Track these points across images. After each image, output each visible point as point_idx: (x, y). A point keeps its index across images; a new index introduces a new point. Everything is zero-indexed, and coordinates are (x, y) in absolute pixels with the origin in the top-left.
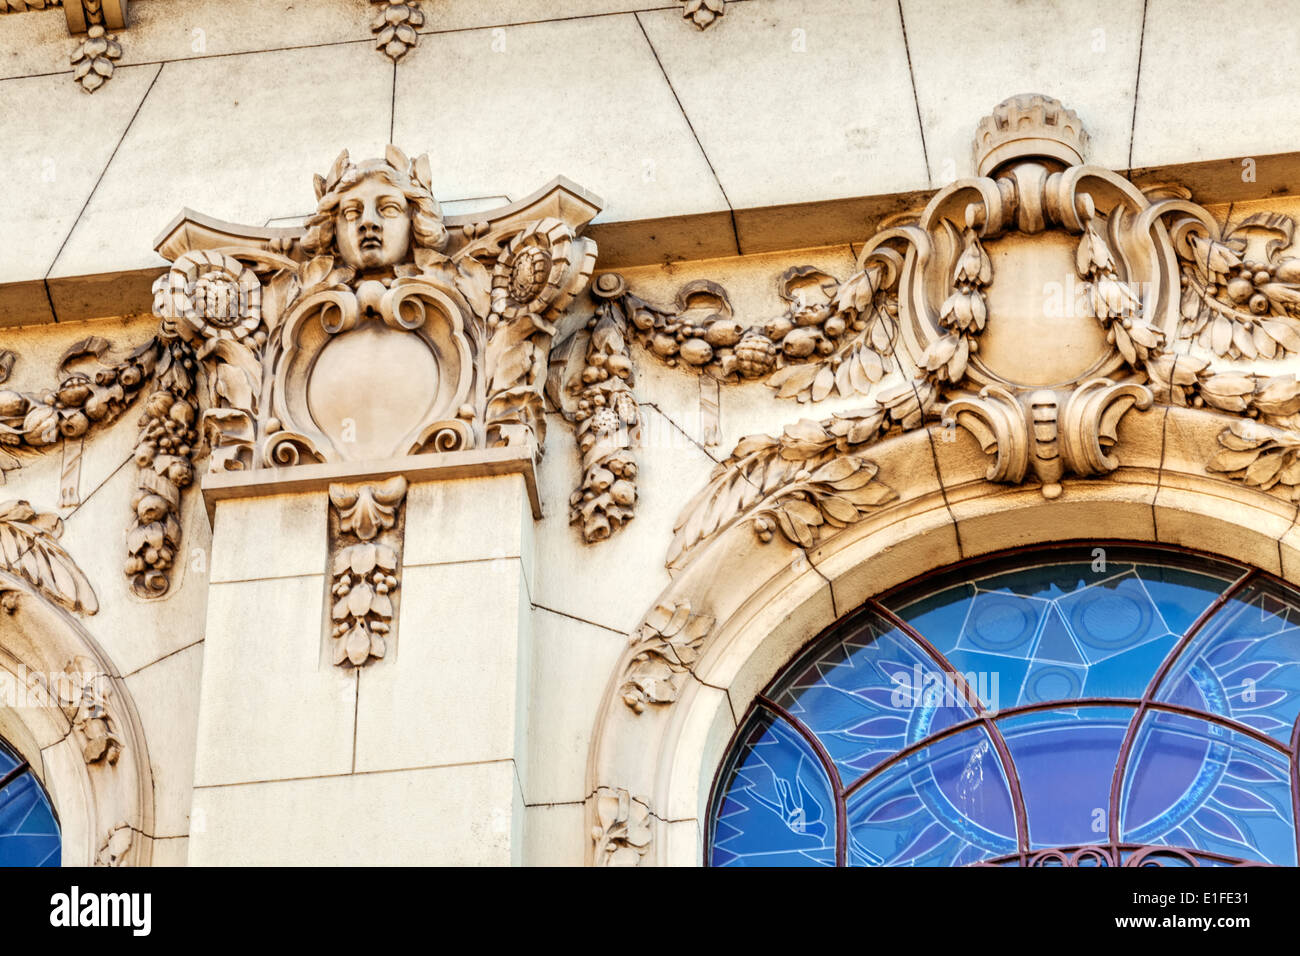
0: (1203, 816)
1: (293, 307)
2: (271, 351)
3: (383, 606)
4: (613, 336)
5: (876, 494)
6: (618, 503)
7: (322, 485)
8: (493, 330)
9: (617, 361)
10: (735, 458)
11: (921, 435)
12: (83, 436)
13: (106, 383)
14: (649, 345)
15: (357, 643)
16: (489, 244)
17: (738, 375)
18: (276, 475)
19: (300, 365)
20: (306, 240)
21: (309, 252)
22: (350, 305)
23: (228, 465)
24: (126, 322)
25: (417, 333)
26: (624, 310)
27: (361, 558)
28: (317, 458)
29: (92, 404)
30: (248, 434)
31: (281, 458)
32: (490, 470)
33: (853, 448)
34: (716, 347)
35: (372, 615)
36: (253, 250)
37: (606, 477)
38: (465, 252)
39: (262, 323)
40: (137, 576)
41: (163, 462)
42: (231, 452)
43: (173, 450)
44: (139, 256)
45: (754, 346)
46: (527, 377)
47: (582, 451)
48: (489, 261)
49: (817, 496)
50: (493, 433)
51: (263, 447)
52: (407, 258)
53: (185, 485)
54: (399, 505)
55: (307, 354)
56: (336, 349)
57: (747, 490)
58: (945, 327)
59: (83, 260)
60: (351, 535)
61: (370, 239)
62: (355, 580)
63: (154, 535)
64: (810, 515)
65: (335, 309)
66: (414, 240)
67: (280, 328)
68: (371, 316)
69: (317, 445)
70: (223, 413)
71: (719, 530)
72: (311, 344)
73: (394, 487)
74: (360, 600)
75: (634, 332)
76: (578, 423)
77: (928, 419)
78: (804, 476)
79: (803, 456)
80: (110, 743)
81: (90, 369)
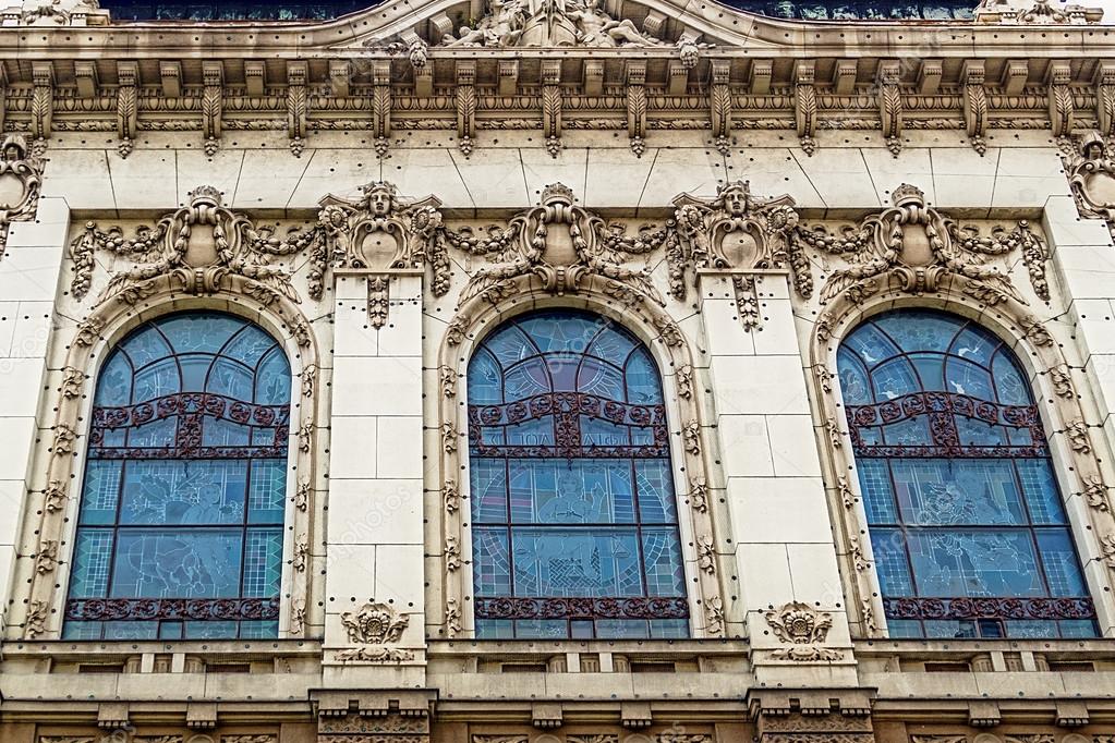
0: (598, 386)
1: (357, 224)
2: (351, 235)
3: (384, 310)
4: (441, 238)
5: (514, 290)
6: (445, 286)
7: (367, 274)
8: (412, 235)
9: (443, 246)
10: (476, 277)
11: (527, 275)
12: (295, 253)
13: (302, 239)
14: (451, 243)
15: (377, 320)
16: (410, 211)
17: (476, 253)
18: (354, 271)
19: (359, 242)
20: (361, 205)
21: (362, 209)
22: (374, 224)
23: (340, 266)
24: (307, 222)
25: (392, 234)
26: (445, 233)
27: (378, 295)
28: (365, 267)
29: (298, 244)
30: (345, 258)
31: (355, 266)
32: (413, 275)
33: (509, 277)
34: (471, 244)
35: (381, 313)
36: (346, 206)
37: (441, 278)
38: (404, 212)
39: (348, 227)
40: (312, 294)
41: (318, 262)
42: (341, 263)
43: (321, 259)
44: (314, 204)
45: (481, 245)
46: (421, 249)
47: (434, 271)
48: (411, 216)
49: (500, 290)
50: (413, 263)
51: (350, 262)
52: (389, 213)
53: (325, 269)
54: (388, 282)
55: (361, 237)
56: (369, 237)
57: (480, 286)
58: (534, 246)
59: (298, 203)
60: (374, 289)
61: (380, 206)
62: (376, 302)
63: (318, 283)
64: (497, 295)
65: (370, 226)
66: (391, 208)
67: (353, 229)
68: (380, 229)
69: (366, 263)
70: (338, 251)
71: (473, 297)
72: (362, 235)
73: (386, 277)
74: (378, 308)
75: (448, 239)
76: (433, 263)
77: (529, 271)
78: (497, 284)
79: (495, 278)
80: (308, 341)
81: (298, 234)
